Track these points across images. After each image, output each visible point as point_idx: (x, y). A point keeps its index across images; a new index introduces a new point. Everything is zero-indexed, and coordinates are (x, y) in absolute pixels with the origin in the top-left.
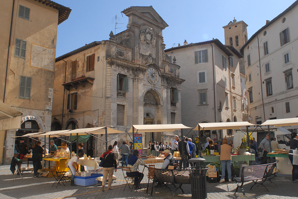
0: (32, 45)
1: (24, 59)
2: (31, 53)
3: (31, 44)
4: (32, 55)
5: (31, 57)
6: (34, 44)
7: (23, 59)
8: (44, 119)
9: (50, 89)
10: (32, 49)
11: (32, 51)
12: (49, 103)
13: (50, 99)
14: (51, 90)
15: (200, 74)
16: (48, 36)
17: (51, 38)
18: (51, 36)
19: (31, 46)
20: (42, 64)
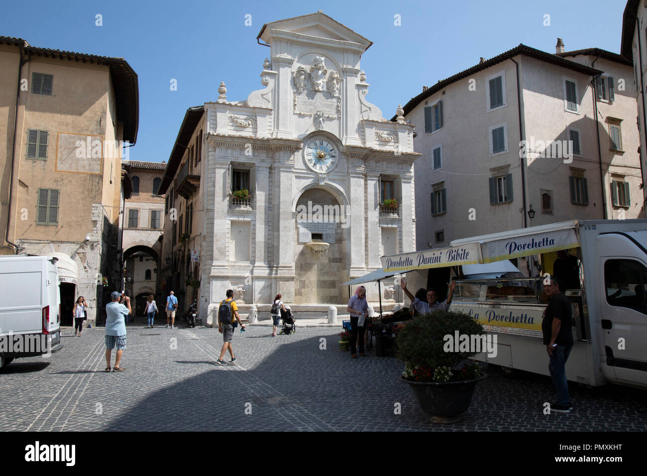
0: (58, 135)
1: (45, 161)
2: (57, 148)
3: (56, 134)
4: (58, 152)
5: (57, 155)
6: (62, 133)
7: (43, 162)
8: (85, 256)
9: (94, 205)
10: (59, 143)
11: (59, 145)
12: (94, 229)
13: (95, 222)
14: (97, 207)
15: (494, 132)
16: (90, 115)
17: (94, 117)
18: (96, 114)
19: (56, 137)
20: (79, 165)
